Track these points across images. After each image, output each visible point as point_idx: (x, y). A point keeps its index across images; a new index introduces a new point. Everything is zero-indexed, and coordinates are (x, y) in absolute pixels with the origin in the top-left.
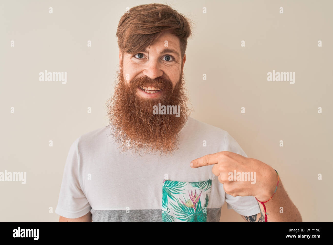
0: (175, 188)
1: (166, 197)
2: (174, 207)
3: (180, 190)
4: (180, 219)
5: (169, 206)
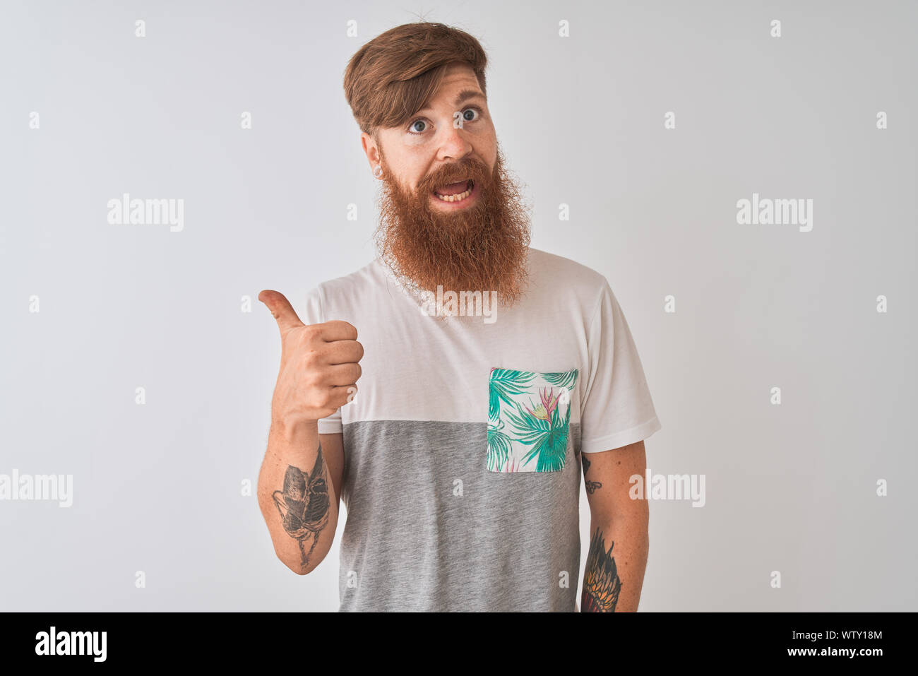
0: (514, 383)
1: (497, 400)
2: (512, 419)
3: (523, 387)
4: (522, 442)
5: (503, 417)
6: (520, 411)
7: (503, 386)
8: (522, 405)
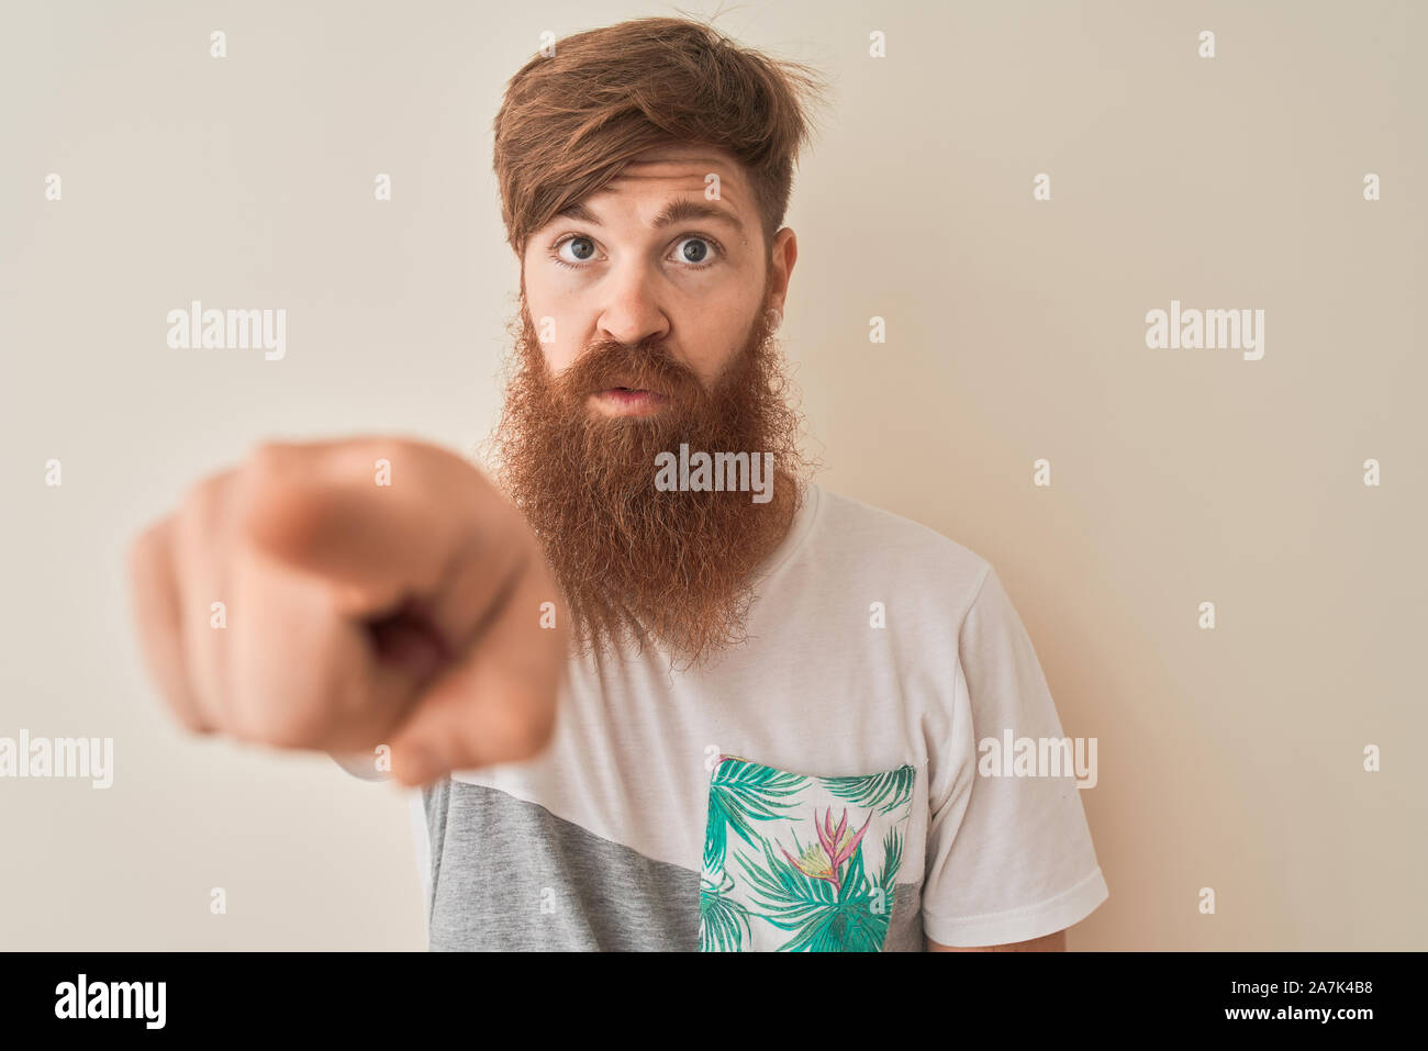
0: (762, 795)
1: (722, 828)
2: (751, 872)
3: (779, 805)
4: (773, 922)
5: (732, 865)
6: (768, 857)
7: (737, 798)
8: (773, 843)
